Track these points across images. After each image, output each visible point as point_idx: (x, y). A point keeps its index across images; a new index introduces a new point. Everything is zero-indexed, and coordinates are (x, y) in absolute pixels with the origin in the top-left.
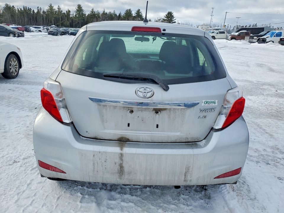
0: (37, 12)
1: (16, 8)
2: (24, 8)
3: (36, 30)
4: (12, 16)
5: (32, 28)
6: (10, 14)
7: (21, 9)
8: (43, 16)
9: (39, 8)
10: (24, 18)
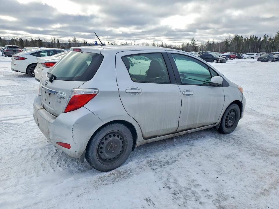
0: (263, 40)
1: (244, 38)
2: (251, 37)
3: (248, 57)
4: (238, 45)
5: (245, 55)
6: (237, 44)
7: (247, 38)
8: (268, 43)
9: (266, 36)
10: (249, 46)
